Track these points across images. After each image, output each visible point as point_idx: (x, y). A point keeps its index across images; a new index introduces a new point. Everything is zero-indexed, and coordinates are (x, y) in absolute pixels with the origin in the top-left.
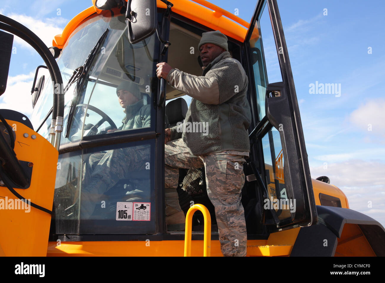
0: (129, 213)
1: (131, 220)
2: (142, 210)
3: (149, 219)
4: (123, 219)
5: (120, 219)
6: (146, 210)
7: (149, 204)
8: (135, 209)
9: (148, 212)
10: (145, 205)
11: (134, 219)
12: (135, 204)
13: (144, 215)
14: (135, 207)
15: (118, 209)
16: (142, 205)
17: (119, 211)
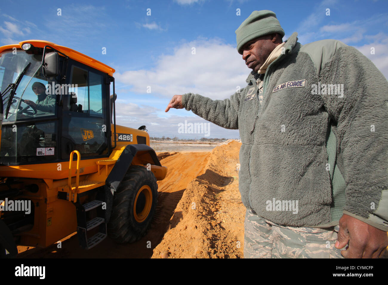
0: (43, 152)
1: (44, 155)
2: (50, 151)
3: (54, 154)
4: (41, 155)
5: (39, 155)
6: (52, 151)
7: (54, 148)
8: (46, 151)
9: (53, 151)
10: (51, 148)
11: (46, 155)
12: (46, 148)
13: (51, 153)
14: (46, 150)
15: (38, 151)
16: (50, 149)
17: (38, 152)
